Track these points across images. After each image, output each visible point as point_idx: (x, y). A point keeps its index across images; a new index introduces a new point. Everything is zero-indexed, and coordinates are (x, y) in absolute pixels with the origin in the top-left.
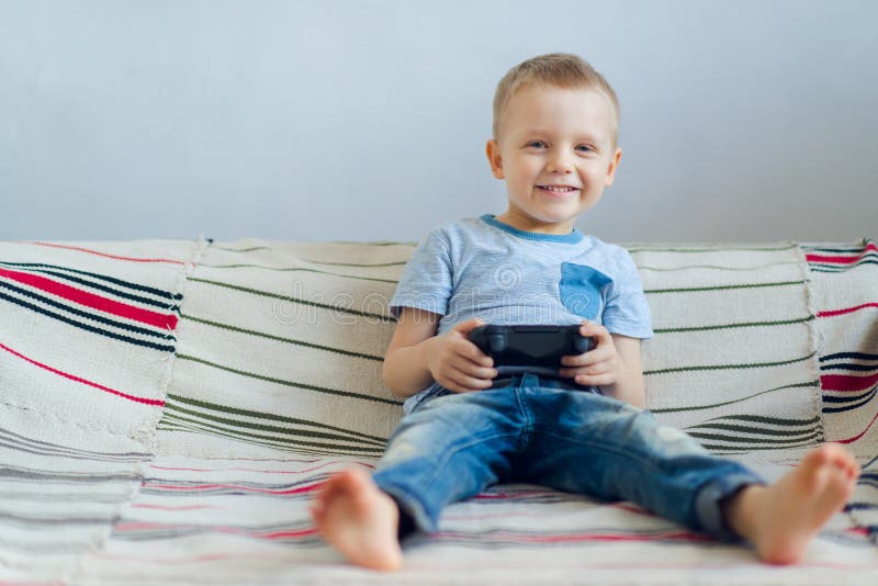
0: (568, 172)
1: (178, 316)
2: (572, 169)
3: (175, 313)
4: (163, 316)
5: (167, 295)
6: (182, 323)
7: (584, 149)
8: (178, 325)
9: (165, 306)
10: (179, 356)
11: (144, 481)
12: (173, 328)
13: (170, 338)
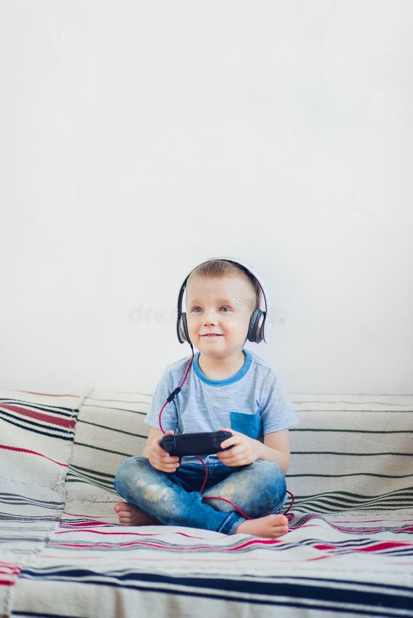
0: (213, 325)
1: (76, 421)
2: (216, 323)
3: (74, 419)
4: (67, 421)
5: (70, 410)
6: (78, 424)
7: (225, 310)
8: (76, 426)
9: (69, 415)
10: (76, 443)
11: (61, 521)
12: (73, 427)
13: (71, 433)
